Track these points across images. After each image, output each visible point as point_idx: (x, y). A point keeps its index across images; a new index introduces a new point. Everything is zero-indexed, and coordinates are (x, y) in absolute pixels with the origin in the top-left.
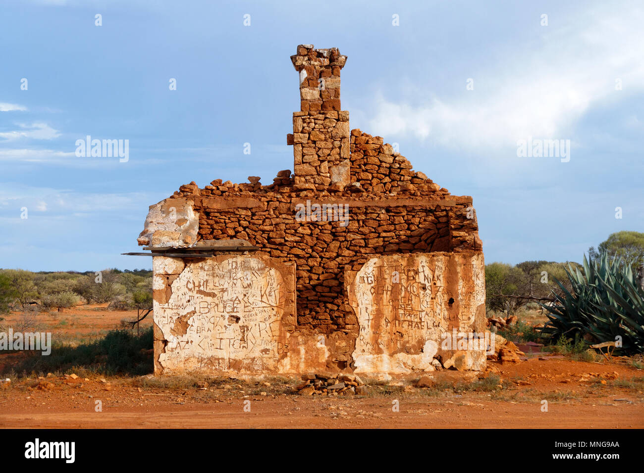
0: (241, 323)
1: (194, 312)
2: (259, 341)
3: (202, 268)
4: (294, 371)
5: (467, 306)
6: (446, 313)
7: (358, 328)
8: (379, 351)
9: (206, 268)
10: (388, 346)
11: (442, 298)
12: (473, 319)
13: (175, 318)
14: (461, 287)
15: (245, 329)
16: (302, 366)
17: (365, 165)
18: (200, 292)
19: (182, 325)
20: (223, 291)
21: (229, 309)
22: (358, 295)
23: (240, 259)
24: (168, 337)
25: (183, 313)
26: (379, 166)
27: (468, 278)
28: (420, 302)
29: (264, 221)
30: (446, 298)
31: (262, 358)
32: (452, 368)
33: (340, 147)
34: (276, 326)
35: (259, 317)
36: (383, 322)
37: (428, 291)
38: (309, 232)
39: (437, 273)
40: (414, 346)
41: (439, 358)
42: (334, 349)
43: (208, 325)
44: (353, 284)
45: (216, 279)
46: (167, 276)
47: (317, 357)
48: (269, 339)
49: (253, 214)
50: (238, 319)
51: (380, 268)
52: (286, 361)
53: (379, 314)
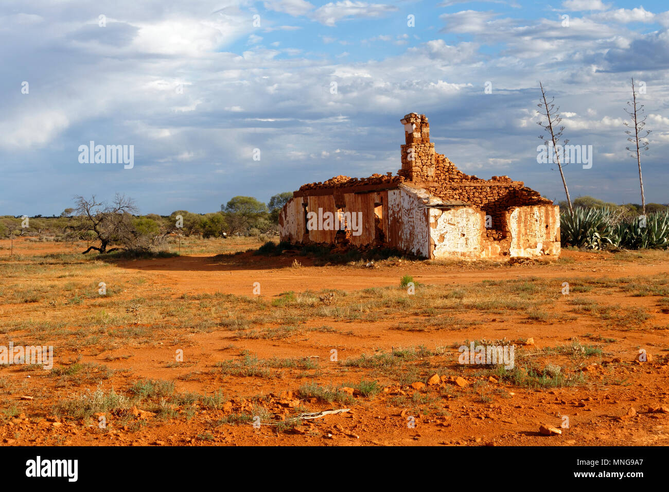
0: (465, 237)
1: (447, 232)
2: (473, 244)
3: (449, 213)
4: (487, 257)
5: (553, 228)
6: (545, 231)
7: (511, 238)
8: (520, 248)
9: (451, 213)
10: (523, 246)
11: (544, 225)
12: (555, 234)
13: (439, 235)
14: (551, 220)
15: (467, 239)
16: (490, 255)
17: (438, 167)
18: (449, 223)
19: (442, 238)
20: (458, 223)
21: (461, 231)
22: (511, 224)
23: (465, 209)
24: (437, 243)
25: (442, 232)
26: (444, 168)
27: (553, 216)
28: (535, 227)
29: (440, 192)
30: (545, 225)
31: (474, 252)
32: (548, 254)
33: (431, 159)
34: (479, 238)
35: (473, 234)
36: (521, 236)
37: (538, 222)
38: (458, 197)
39: (542, 214)
40: (533, 245)
41: (543, 250)
42: (503, 247)
43: (452, 238)
44: (509, 219)
45: (455, 218)
46: (435, 217)
47: (496, 251)
48: (477, 243)
49: (436, 190)
50: (464, 235)
51: (520, 212)
52: (484, 252)
53: (519, 232)
